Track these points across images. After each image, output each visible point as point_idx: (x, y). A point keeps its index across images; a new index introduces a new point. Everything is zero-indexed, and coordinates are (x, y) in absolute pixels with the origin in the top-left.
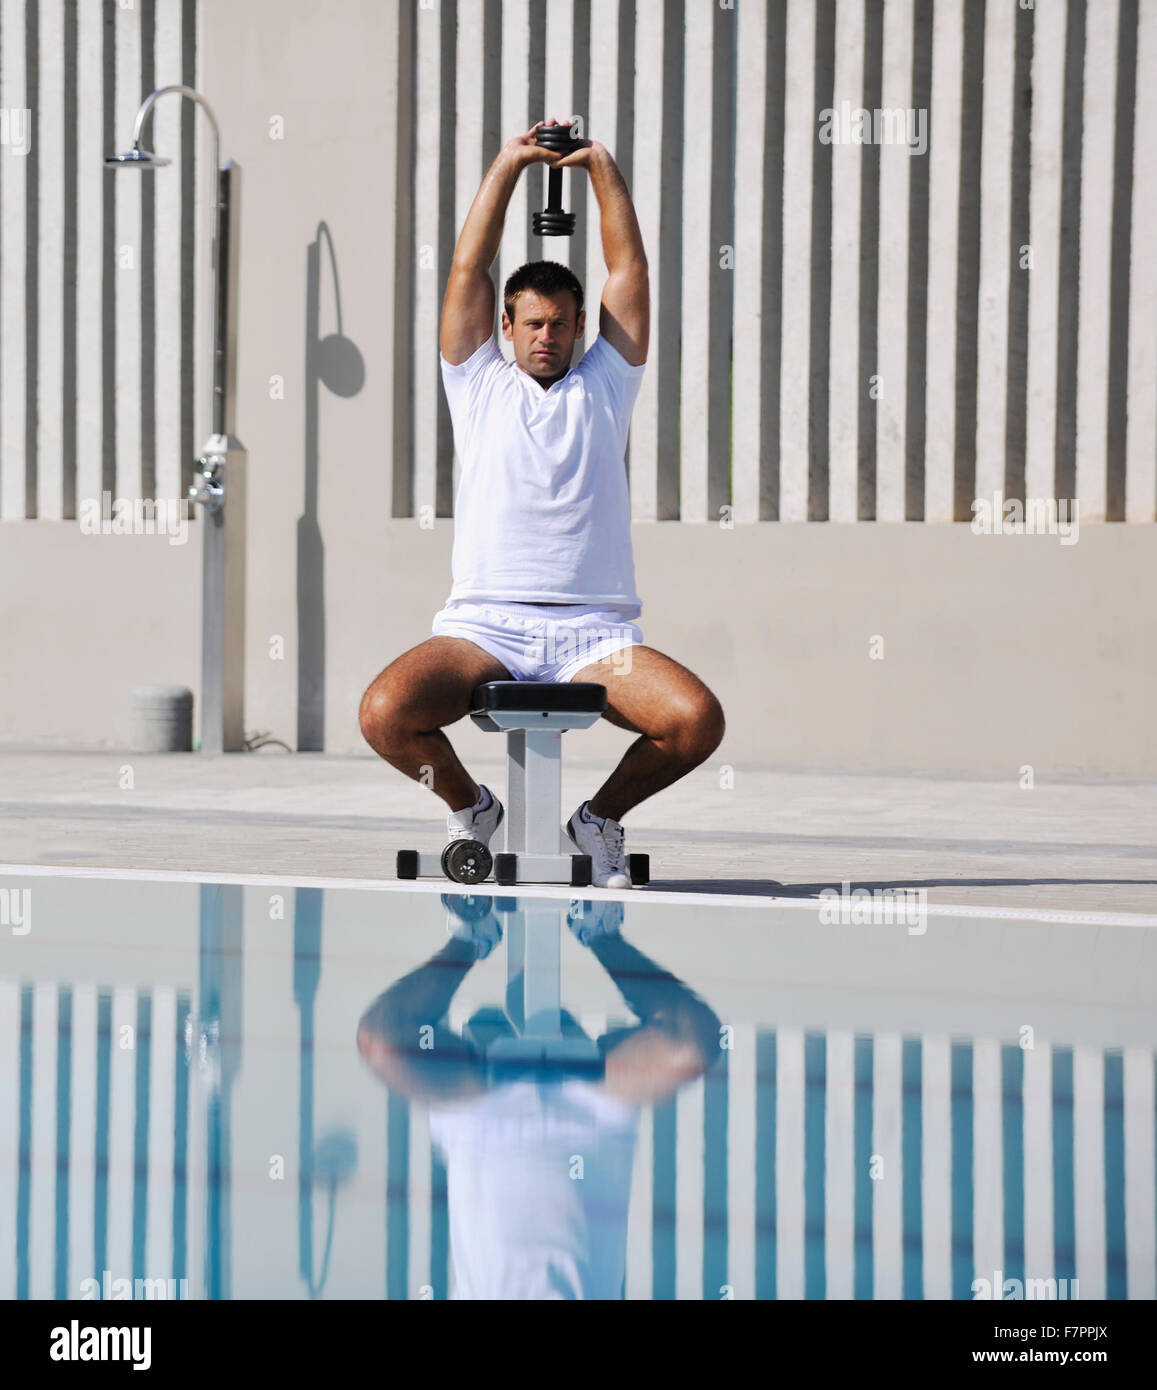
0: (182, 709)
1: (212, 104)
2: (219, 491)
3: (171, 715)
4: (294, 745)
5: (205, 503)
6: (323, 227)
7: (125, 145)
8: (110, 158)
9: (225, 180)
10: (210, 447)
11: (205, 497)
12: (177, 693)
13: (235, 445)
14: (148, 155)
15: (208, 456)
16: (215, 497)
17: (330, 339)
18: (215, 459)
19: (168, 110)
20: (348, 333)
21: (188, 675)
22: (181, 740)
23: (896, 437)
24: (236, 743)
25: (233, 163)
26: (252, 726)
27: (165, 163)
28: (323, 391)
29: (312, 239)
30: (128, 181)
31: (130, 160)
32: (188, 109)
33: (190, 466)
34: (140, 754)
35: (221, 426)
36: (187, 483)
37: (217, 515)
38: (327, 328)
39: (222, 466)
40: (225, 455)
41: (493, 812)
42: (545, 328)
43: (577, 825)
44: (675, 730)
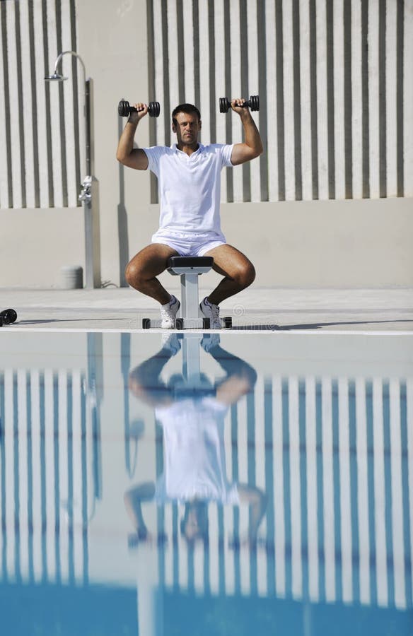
0: (79, 273)
1: (82, 58)
2: (89, 196)
3: (74, 276)
4: (119, 285)
5: (85, 200)
7: (52, 73)
8: (47, 78)
9: (88, 85)
10: (86, 180)
11: (84, 198)
12: (77, 268)
13: (94, 179)
14: (60, 76)
15: (85, 183)
16: (88, 198)
18: (87, 185)
19: (67, 60)
21: (80, 262)
22: (79, 285)
24: (98, 285)
25: (90, 79)
26: (104, 279)
27: (66, 79)
30: (54, 85)
31: (53, 78)
32: (74, 59)
33: (79, 187)
34: (64, 290)
35: (89, 173)
36: (78, 193)
37: (89, 205)
39: (90, 187)
40: (91, 183)
41: (176, 305)
42: (188, 125)
43: (203, 306)
44: (238, 276)
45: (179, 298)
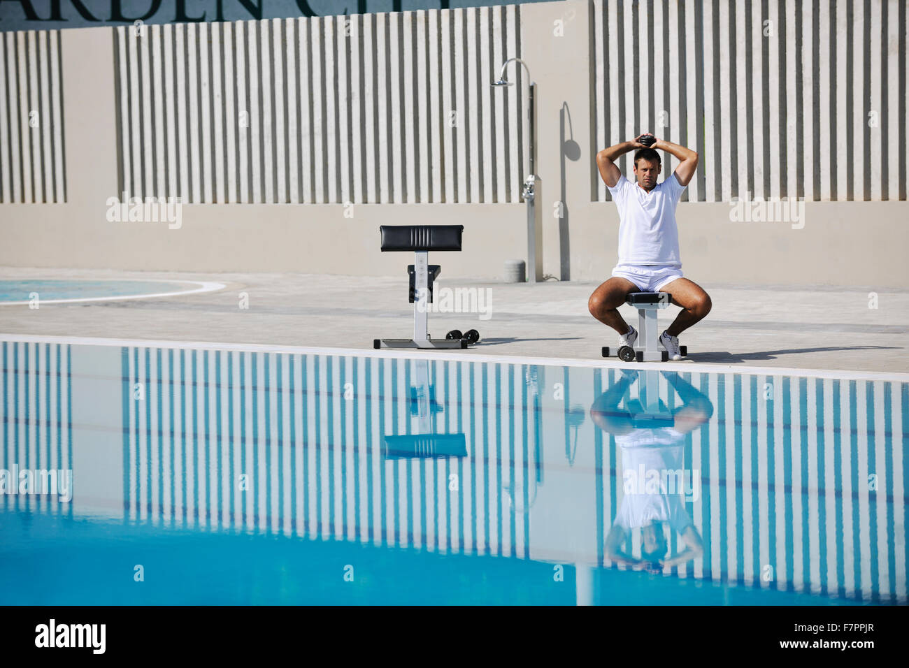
0: (522, 267)
1: (527, 63)
2: (532, 194)
3: (518, 270)
4: (560, 279)
5: (528, 198)
6: (565, 104)
7: (497, 79)
8: (492, 83)
9: (532, 89)
10: (529, 179)
11: (527, 196)
12: (520, 262)
13: (537, 178)
14: (506, 82)
15: (528, 182)
16: (531, 196)
17: (568, 141)
18: (531, 183)
19: (512, 67)
20: (574, 139)
21: (523, 256)
22: (522, 278)
23: (760, 173)
24: (540, 279)
25: (534, 83)
26: (545, 272)
27: (511, 85)
28: (567, 159)
29: (561, 108)
30: (499, 91)
31: (499, 84)
32: (518, 65)
33: (522, 186)
34: (511, 283)
35: (532, 172)
36: (521, 191)
37: (532, 202)
38: (567, 137)
39: (534, 186)
40: (534, 182)
41: (634, 335)
42: (648, 171)
43: (663, 338)
44: (695, 307)
45: (637, 328)
